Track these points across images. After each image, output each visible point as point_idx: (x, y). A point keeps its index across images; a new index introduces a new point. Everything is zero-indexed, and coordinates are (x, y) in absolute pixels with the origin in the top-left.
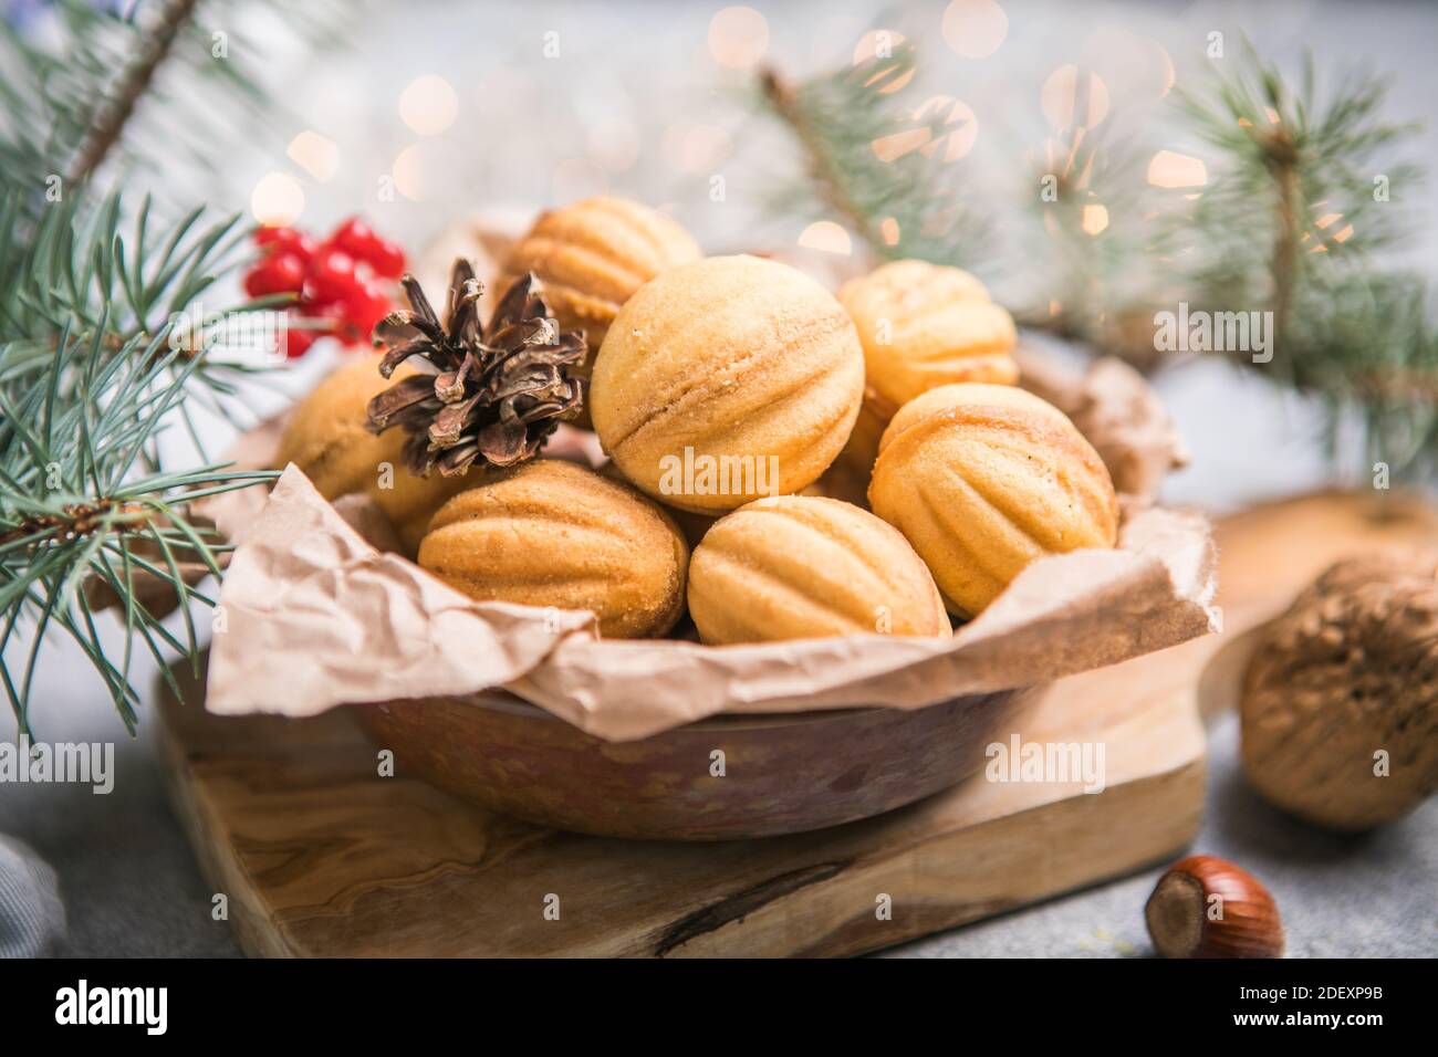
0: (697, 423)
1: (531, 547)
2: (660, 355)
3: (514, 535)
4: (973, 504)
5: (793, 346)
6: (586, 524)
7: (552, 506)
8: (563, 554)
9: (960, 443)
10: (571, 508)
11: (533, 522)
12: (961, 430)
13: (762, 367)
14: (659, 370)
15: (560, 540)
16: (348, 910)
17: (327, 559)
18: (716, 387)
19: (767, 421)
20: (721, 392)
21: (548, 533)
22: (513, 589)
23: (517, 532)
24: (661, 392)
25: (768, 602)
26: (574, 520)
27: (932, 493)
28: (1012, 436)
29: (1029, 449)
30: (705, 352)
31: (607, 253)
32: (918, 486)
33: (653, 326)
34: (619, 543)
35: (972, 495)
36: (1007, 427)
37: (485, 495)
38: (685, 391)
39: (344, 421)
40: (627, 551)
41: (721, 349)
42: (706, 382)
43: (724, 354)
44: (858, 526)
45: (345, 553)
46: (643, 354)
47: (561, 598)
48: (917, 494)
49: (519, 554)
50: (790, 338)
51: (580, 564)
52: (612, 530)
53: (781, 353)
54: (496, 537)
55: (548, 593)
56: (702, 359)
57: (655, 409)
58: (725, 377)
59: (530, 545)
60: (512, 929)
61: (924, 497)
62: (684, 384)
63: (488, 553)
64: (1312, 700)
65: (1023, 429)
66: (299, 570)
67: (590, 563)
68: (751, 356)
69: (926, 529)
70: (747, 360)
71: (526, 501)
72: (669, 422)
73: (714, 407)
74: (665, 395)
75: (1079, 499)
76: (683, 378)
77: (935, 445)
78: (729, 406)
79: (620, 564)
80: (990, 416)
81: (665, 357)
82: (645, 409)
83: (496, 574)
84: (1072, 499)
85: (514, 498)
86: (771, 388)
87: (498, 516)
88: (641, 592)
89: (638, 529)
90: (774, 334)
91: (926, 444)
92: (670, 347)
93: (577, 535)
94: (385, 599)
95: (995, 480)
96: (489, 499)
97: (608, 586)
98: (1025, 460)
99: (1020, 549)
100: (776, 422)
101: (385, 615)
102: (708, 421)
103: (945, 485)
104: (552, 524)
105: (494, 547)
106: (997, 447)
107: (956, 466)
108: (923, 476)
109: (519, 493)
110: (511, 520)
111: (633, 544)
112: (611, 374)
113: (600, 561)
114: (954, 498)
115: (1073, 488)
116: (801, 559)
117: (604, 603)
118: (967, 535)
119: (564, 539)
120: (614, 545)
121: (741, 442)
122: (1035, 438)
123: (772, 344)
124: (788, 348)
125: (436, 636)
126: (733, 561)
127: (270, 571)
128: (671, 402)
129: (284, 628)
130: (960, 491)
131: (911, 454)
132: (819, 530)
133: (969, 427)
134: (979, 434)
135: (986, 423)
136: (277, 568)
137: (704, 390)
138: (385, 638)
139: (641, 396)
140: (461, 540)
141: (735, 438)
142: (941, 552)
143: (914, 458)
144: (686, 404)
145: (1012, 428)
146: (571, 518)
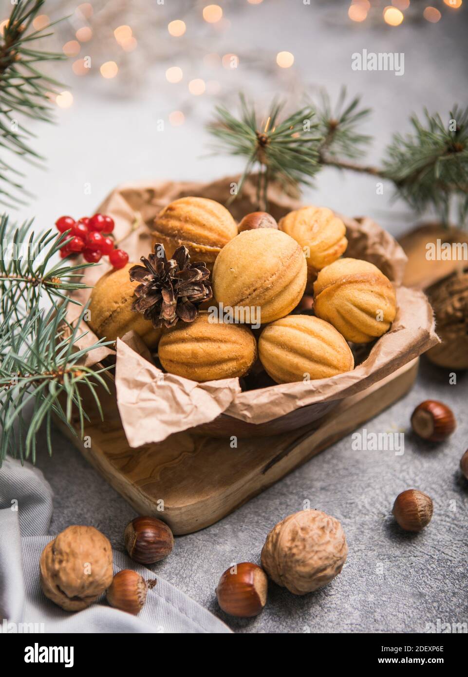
0: (260, 301)
1: (209, 354)
2: (243, 278)
3: (201, 350)
4: (356, 313)
5: (288, 267)
6: (225, 342)
7: (212, 337)
8: (220, 355)
9: (350, 291)
10: (219, 337)
11: (207, 344)
12: (348, 286)
13: (280, 277)
14: (243, 284)
15: (218, 350)
16: (158, 478)
17: (147, 379)
18: (265, 288)
19: (282, 295)
20: (267, 289)
21: (213, 348)
22: (203, 368)
23: (202, 349)
24: (245, 292)
25: (297, 364)
26: (221, 341)
27: (342, 311)
28: (365, 285)
29: (371, 288)
30: (259, 275)
31: (203, 226)
32: (336, 308)
33: (238, 267)
34: (238, 347)
35: (356, 310)
36: (363, 282)
37: (184, 334)
38: (254, 290)
39: (116, 302)
40: (241, 348)
41: (265, 274)
42: (262, 286)
43: (266, 275)
44: (322, 330)
45: (153, 376)
46: (236, 277)
47: (221, 369)
48: (336, 311)
49: (204, 357)
50: (287, 264)
51: (227, 357)
52: (234, 342)
53: (285, 271)
54: (195, 351)
55: (216, 368)
56: (259, 278)
57: (244, 298)
58: (268, 284)
59: (208, 353)
60: (217, 477)
61: (338, 311)
62: (254, 288)
63: (192, 357)
64: (453, 336)
65: (368, 281)
66: (140, 385)
67: (230, 356)
68: (275, 274)
69: (339, 322)
70: (274, 276)
71: (202, 336)
72: (250, 302)
73: (265, 295)
74: (247, 293)
75: (388, 301)
76: (253, 286)
77: (339, 293)
78: (271, 293)
79: (239, 354)
80: (357, 279)
81: (245, 278)
82: (240, 298)
83: (196, 363)
84: (386, 302)
85: (197, 335)
86: (284, 284)
87: (192, 342)
88: (247, 361)
89: (243, 340)
90: (281, 264)
91: (337, 293)
92: (246, 275)
93: (224, 347)
94: (172, 391)
95: (363, 303)
96: (187, 336)
97: (237, 362)
98: (370, 293)
99: (372, 324)
100: (286, 294)
101: (174, 398)
102: (264, 300)
103: (346, 307)
104: (213, 344)
105: (194, 355)
106: (361, 290)
107: (349, 300)
108: (337, 305)
109: (199, 333)
110: (198, 344)
111: (242, 346)
112: (225, 285)
113: (232, 355)
114: (350, 312)
115: (386, 298)
116: (307, 348)
117: (235, 368)
118: (354, 323)
119: (220, 349)
120: (237, 348)
121: (274, 303)
122: (373, 284)
123: (281, 268)
124: (287, 268)
125: (194, 402)
126: (280, 348)
127: (129, 387)
128: (250, 295)
129: (143, 409)
130: (352, 309)
131: (332, 297)
132: (309, 334)
133: (351, 285)
134: (355, 287)
135: (356, 282)
136: (132, 385)
137: (261, 290)
138: (178, 407)
139: (238, 293)
140: (180, 352)
141: (272, 303)
142: (345, 329)
143: (333, 298)
144: (255, 295)
145: (365, 282)
146: (220, 340)
